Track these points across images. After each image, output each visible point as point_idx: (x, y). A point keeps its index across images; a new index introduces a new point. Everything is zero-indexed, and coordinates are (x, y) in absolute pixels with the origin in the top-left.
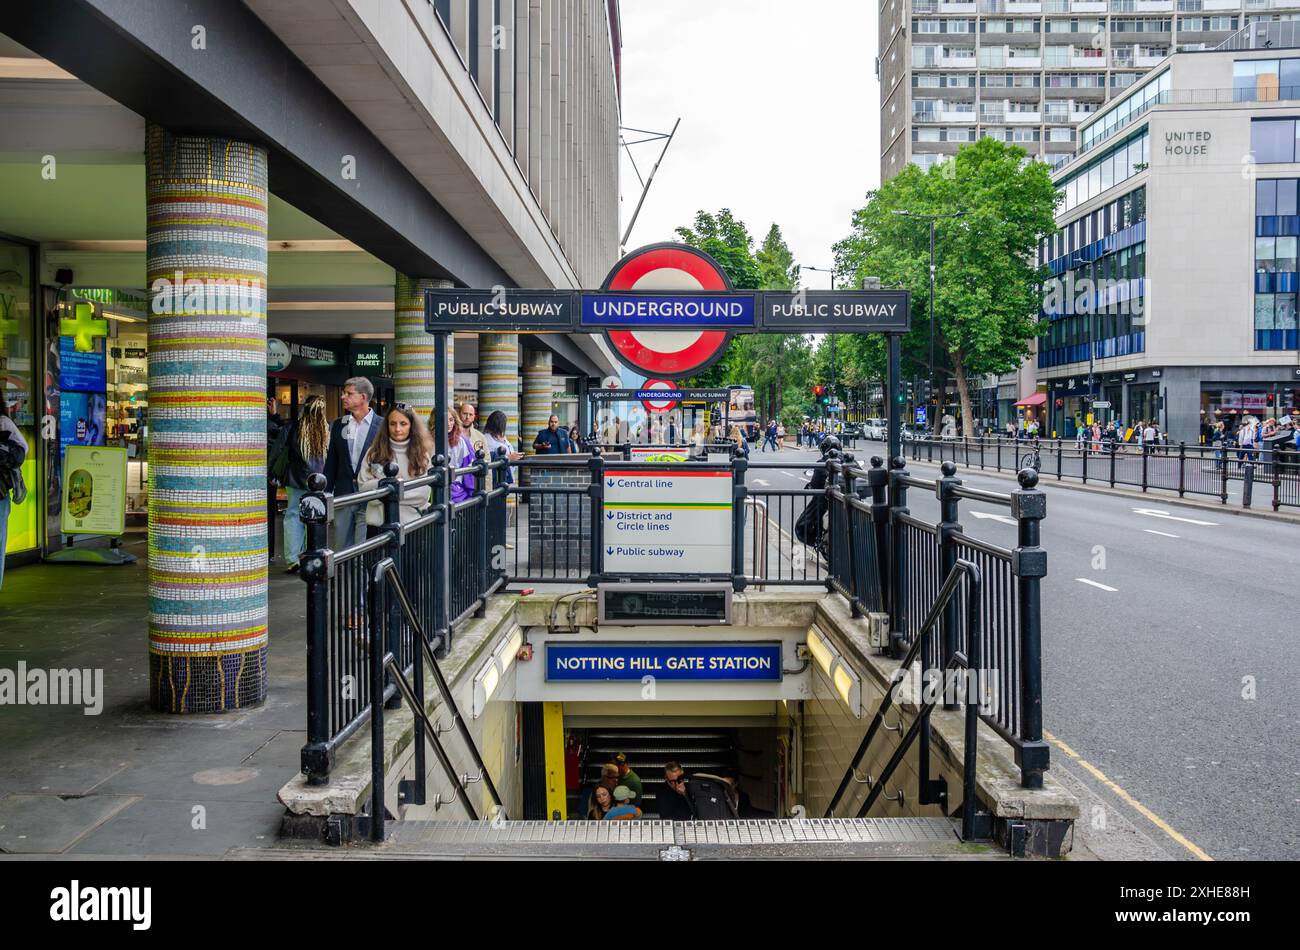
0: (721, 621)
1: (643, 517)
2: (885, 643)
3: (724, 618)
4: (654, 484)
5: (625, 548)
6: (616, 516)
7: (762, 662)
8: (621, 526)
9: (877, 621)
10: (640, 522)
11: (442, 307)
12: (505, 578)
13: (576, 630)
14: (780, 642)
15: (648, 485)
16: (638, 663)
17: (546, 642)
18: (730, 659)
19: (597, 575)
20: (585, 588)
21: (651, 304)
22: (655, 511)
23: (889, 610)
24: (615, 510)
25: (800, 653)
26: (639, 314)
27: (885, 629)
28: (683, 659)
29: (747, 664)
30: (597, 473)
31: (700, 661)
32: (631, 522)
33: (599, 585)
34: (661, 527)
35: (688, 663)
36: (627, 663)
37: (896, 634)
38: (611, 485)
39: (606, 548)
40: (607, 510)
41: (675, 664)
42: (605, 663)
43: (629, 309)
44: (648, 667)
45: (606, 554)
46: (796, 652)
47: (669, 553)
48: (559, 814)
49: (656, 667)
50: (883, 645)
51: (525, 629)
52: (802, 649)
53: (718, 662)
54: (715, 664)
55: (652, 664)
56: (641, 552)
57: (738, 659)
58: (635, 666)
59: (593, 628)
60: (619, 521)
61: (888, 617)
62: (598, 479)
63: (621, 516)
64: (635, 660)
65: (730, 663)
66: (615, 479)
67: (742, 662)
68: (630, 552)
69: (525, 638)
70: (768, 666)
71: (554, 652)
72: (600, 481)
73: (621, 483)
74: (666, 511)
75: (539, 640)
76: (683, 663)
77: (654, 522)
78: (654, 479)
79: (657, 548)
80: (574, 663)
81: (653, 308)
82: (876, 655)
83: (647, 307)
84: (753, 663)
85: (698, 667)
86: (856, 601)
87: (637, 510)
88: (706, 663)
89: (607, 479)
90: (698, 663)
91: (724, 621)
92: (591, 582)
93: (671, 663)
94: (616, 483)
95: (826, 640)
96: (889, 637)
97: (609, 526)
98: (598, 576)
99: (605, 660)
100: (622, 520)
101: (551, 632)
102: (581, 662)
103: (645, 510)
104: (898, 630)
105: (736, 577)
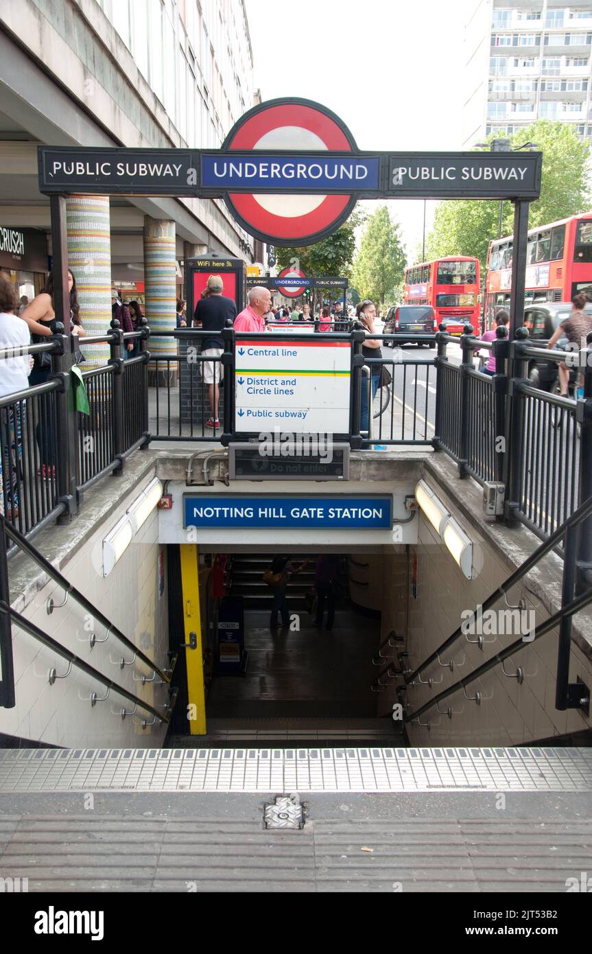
0: (340, 477)
1: (270, 383)
2: (500, 512)
3: (342, 475)
4: (280, 353)
5: (254, 410)
6: (246, 381)
7: (375, 513)
8: (250, 391)
9: (493, 490)
10: (268, 387)
11: (57, 166)
12: (148, 436)
13: (211, 483)
14: (391, 495)
15: (274, 353)
16: (266, 512)
17: (185, 494)
18: (346, 510)
19: (229, 434)
20: (218, 446)
21: (273, 165)
22: (280, 377)
23: (505, 478)
24: (245, 377)
25: (408, 505)
26: (261, 176)
27: (500, 498)
28: (305, 510)
29: (362, 513)
30: (229, 342)
31: (320, 511)
32: (260, 387)
33: (230, 444)
34: (286, 392)
35: (310, 512)
36: (256, 513)
37: (511, 504)
38: (241, 353)
39: (237, 410)
40: (238, 376)
41: (298, 513)
42: (236, 512)
43: (251, 170)
44: (274, 516)
45: (237, 416)
46: (405, 503)
47: (293, 415)
48: (195, 636)
49: (281, 516)
50: (497, 513)
51: (165, 483)
52: (410, 500)
53: (336, 512)
54: (334, 514)
55: (278, 513)
56: (269, 414)
57: (354, 510)
58: (263, 515)
59: (224, 481)
60: (250, 386)
61: (503, 486)
62: (230, 349)
63: (249, 380)
64: (263, 510)
65: (346, 513)
66: (246, 348)
67: (357, 512)
68: (259, 414)
69: (164, 490)
70: (380, 516)
71: (190, 503)
72: (233, 350)
73: (251, 352)
74: (291, 377)
75: (177, 492)
76: (305, 513)
77: (280, 387)
78: (280, 348)
79: (283, 411)
80: (209, 512)
81: (275, 170)
82: (489, 522)
83: (269, 168)
84: (367, 513)
85: (319, 516)
86: (464, 463)
87: (264, 377)
88: (326, 513)
89: (238, 348)
90: (319, 513)
91: (342, 477)
92: (225, 441)
93: (294, 513)
94: (246, 352)
95: (435, 497)
96: (504, 505)
97: (240, 391)
98: (231, 435)
99: (236, 510)
100: (252, 386)
101: (187, 485)
102: (215, 511)
103: (272, 377)
104: (515, 500)
105: (354, 437)
